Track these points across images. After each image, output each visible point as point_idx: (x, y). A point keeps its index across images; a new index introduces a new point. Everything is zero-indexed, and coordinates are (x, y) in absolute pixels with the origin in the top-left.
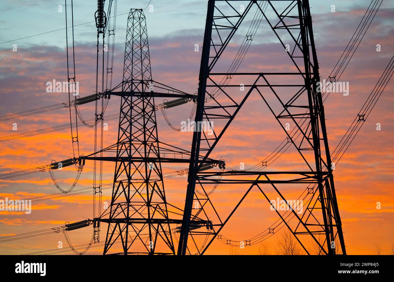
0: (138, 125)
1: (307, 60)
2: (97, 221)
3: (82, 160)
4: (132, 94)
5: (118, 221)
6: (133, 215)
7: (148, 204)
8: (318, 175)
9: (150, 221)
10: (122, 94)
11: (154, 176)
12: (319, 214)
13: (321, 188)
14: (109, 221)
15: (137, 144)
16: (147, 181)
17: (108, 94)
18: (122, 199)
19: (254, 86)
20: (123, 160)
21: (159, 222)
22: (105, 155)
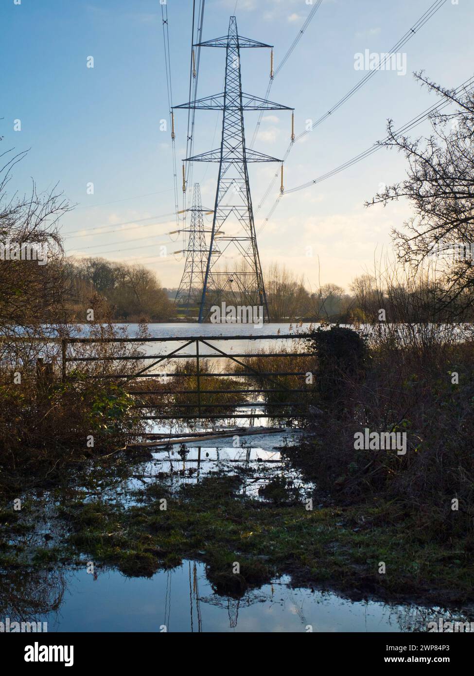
0: (197, 220)
1: (248, 202)
2: (184, 251)
3: (179, 231)
4: (195, 210)
5: (191, 251)
6: (195, 249)
7: (200, 246)
8: (252, 238)
9: (201, 251)
10: (192, 210)
11: (202, 237)
12: (252, 250)
13: (252, 242)
14: (188, 251)
15: (197, 226)
16: (200, 238)
17: (188, 210)
18: (192, 244)
19: (232, 210)
20: (192, 231)
21: (204, 251)
22: (186, 230)
